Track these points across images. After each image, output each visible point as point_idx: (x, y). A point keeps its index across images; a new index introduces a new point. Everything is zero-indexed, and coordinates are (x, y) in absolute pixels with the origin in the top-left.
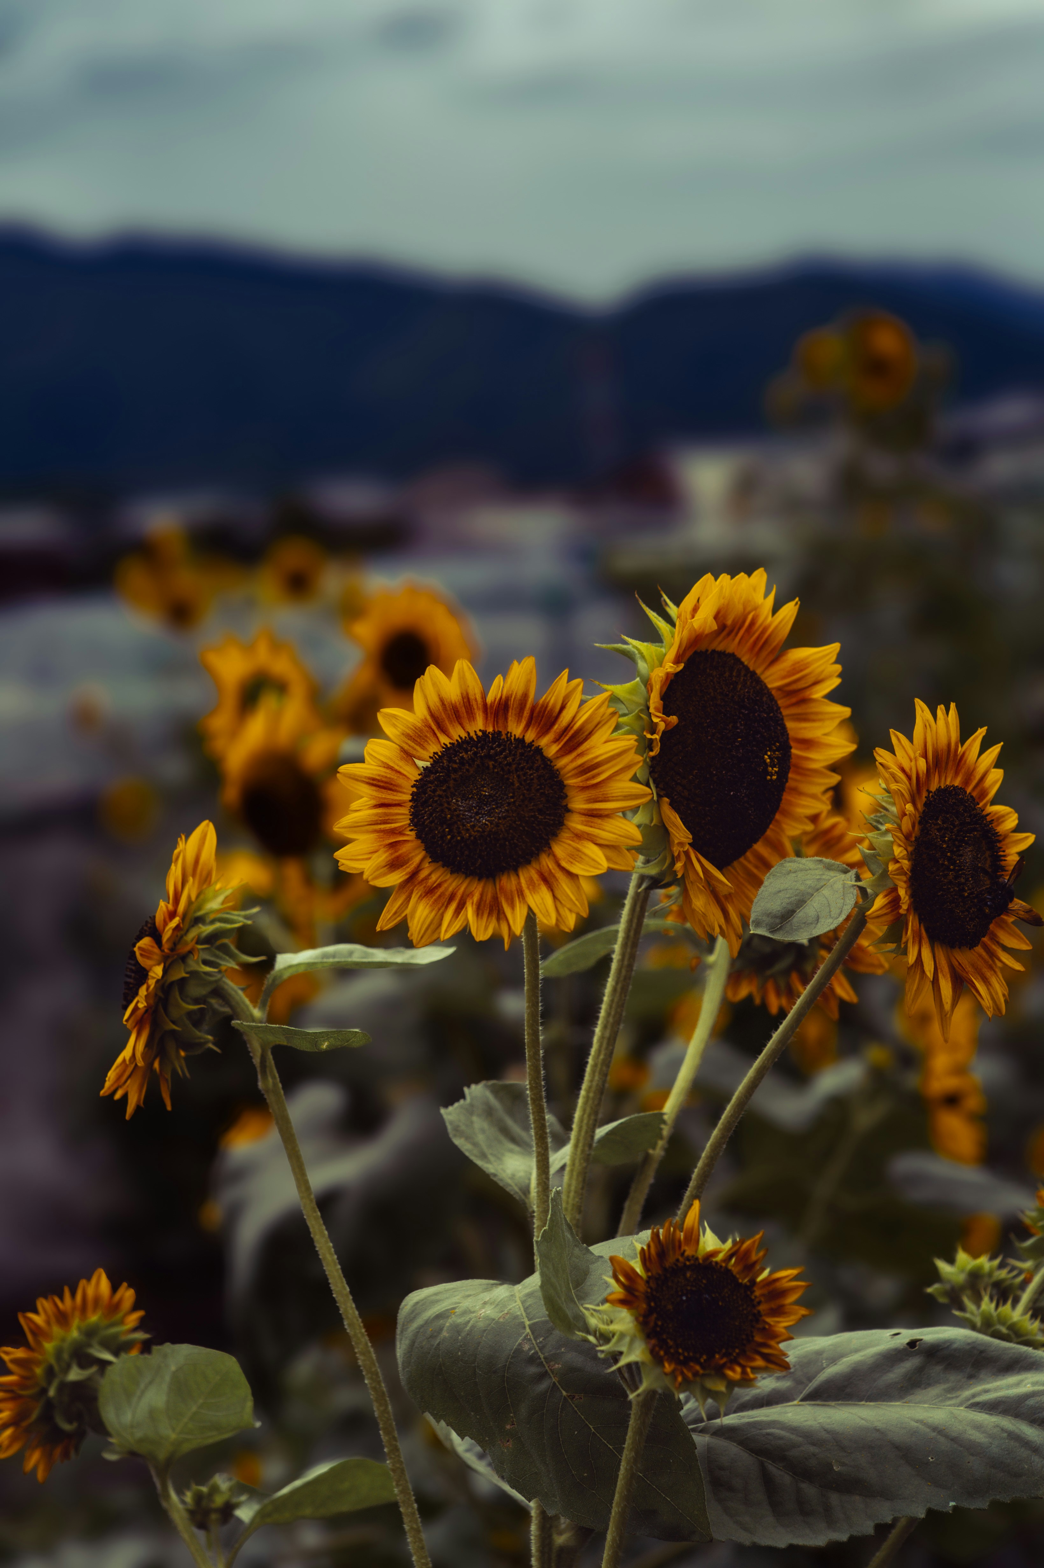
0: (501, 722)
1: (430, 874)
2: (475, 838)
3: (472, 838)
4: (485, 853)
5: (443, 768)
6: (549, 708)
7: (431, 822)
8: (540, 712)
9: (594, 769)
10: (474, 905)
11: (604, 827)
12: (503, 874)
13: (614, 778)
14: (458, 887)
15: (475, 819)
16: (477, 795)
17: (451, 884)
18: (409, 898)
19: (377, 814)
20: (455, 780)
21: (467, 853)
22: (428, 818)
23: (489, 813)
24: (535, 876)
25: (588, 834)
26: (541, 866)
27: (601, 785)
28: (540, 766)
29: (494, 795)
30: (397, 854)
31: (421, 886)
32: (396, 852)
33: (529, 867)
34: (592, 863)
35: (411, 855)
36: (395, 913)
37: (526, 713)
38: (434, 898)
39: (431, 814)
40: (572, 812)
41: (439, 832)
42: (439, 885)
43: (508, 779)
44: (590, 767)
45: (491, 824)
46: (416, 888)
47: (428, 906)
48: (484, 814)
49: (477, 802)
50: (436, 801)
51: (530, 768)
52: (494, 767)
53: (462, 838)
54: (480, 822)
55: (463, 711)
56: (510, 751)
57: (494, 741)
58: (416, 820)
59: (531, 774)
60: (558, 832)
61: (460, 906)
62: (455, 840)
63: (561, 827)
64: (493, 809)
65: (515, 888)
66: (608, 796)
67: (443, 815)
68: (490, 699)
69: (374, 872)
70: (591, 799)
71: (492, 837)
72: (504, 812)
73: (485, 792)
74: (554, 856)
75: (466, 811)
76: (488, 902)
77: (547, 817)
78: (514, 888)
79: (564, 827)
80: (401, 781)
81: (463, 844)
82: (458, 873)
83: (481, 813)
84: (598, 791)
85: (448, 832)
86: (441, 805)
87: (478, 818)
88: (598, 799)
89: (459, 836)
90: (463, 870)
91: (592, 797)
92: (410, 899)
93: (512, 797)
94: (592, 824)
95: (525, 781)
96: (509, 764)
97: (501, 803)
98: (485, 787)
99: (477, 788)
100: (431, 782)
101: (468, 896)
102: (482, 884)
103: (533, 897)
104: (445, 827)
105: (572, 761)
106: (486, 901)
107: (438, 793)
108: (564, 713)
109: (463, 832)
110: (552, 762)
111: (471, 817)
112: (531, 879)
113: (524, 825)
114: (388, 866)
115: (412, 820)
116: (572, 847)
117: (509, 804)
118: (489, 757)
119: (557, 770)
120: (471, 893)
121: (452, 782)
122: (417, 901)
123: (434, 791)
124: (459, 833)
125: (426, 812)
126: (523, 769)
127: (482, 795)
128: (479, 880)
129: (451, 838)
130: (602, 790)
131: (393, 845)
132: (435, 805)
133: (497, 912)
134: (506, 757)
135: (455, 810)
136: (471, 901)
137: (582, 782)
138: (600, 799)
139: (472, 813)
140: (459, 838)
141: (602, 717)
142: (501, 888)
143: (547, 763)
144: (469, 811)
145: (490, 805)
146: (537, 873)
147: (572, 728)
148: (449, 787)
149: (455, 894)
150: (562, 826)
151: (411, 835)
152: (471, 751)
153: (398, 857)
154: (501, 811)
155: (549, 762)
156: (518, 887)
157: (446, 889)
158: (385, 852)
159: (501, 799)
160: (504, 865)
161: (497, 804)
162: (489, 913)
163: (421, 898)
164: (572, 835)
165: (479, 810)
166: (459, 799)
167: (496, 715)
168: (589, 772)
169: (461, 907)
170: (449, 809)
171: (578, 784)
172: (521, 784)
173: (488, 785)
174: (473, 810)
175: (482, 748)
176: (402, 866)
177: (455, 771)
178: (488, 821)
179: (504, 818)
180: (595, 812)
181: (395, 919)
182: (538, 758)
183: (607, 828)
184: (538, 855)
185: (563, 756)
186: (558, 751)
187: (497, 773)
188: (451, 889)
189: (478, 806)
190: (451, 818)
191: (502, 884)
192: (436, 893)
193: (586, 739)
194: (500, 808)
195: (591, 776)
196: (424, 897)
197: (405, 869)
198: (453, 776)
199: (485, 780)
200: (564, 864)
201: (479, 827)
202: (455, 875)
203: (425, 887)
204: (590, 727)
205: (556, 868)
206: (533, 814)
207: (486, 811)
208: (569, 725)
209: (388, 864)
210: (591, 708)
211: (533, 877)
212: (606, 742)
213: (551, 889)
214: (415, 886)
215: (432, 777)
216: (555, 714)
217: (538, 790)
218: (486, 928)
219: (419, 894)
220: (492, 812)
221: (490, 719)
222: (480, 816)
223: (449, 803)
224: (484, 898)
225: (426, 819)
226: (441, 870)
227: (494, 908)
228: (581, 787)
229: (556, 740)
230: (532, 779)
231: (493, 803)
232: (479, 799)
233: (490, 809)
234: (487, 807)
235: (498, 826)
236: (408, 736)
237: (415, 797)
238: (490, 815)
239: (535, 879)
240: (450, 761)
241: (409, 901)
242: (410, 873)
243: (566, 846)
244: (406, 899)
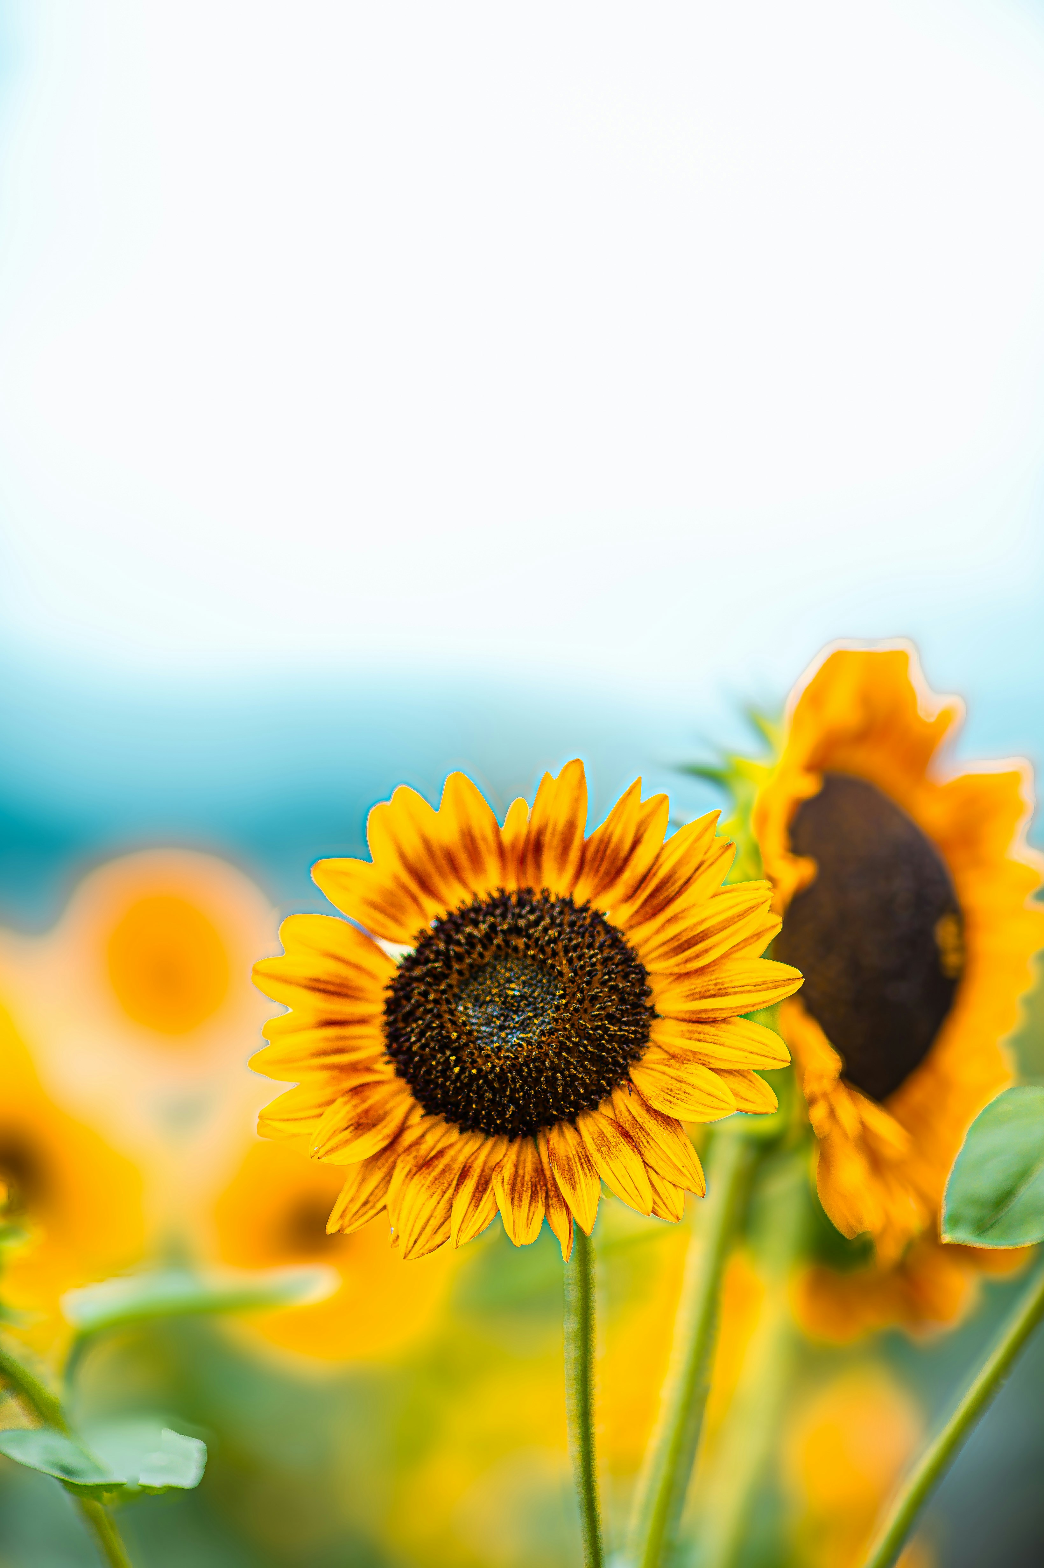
0: (530, 870)
1: (423, 1136)
2: (502, 1069)
3: (498, 1070)
4: (521, 1094)
5: (438, 953)
6: (612, 845)
7: (423, 1047)
8: (597, 851)
9: (697, 943)
10: (505, 1183)
11: (722, 1040)
12: (550, 1129)
13: (733, 956)
14: (475, 1154)
15: (499, 1037)
16: (500, 996)
17: (460, 1150)
18: (389, 1175)
19: (328, 1039)
20: (460, 973)
21: (489, 1095)
22: (418, 1040)
23: (523, 1026)
24: (609, 1131)
25: (694, 1053)
26: (617, 1112)
27: (711, 969)
28: (605, 942)
29: (530, 996)
30: (365, 1106)
31: (408, 1155)
32: (363, 1101)
33: (595, 1114)
34: (709, 1100)
35: (388, 1106)
36: (366, 1203)
37: (574, 855)
38: (434, 1174)
39: (422, 1034)
40: (663, 1018)
41: (438, 1063)
42: (441, 1153)
43: (553, 966)
44: (690, 939)
45: (529, 1043)
46: (400, 1159)
47: (424, 1188)
48: (514, 1028)
49: (501, 1009)
50: (431, 1011)
51: (590, 946)
52: (528, 947)
53: (480, 1070)
54: (508, 1042)
55: (463, 859)
56: (553, 918)
57: (521, 903)
58: (395, 1046)
59: (591, 957)
60: (642, 1053)
61: (480, 1188)
62: (467, 1074)
63: (646, 1045)
64: (529, 1018)
65: (574, 1152)
66: (726, 986)
67: (444, 1033)
68: (507, 837)
69: (328, 1140)
70: (695, 994)
71: (531, 1065)
72: (549, 1023)
73: (513, 990)
74: (639, 1094)
75: (482, 1025)
76: (527, 1178)
77: (623, 1027)
78: (572, 1152)
79: (650, 1044)
80: (363, 982)
81: (481, 1082)
82: (473, 1132)
83: (509, 1027)
84: (707, 979)
85: (455, 1061)
86: (439, 1016)
87: (503, 1034)
88: (708, 993)
89: (474, 1068)
90: (482, 1125)
91: (697, 990)
92: (391, 1177)
93: (562, 997)
94: (701, 1036)
95: (582, 967)
96: (554, 941)
97: (542, 1007)
98: (512, 982)
99: (499, 985)
100: (419, 979)
101: (493, 1169)
102: (515, 1148)
103: (608, 1164)
104: (448, 1053)
105: (658, 931)
106: (524, 1177)
107: (432, 997)
108: (640, 850)
109: (479, 1060)
110: (623, 934)
111: (492, 1034)
112: (602, 1135)
113: (585, 1042)
114: (352, 1128)
115: (389, 1046)
116: (669, 1076)
117: (558, 1008)
118: (515, 930)
119: (633, 949)
120: (498, 1163)
121: (455, 976)
122: (404, 1181)
123: (425, 994)
124: (474, 1062)
125: (412, 1031)
126: (575, 948)
127: (507, 996)
128: (511, 1141)
129: (462, 1071)
130: (713, 977)
131: (357, 1090)
132: (429, 1017)
133: (544, 1194)
134: (545, 930)
135: (464, 1024)
136: (500, 1178)
137: (677, 965)
138: (712, 992)
139: (493, 1028)
140: (474, 1071)
141: (706, 853)
142: (551, 1154)
143: (615, 938)
144: (488, 1024)
145: (523, 1011)
146: (610, 1124)
147: (654, 875)
148: (450, 986)
149: (470, 1167)
150: (647, 1041)
151: (386, 1070)
152: (484, 922)
153: (367, 1112)
154: (543, 1022)
155: (619, 935)
156: (579, 1149)
157: (454, 1159)
158: (346, 1103)
159: (542, 1001)
160: (555, 1113)
161: (535, 1009)
162: (531, 1197)
163: (411, 1175)
164: (666, 1056)
165: (505, 1021)
166: (469, 1005)
167: (522, 861)
168: (690, 947)
169: (482, 1187)
170: (454, 1023)
171: (670, 971)
172: (576, 974)
173: (518, 978)
174: (495, 1022)
175: (504, 916)
176: (374, 1125)
177: (459, 958)
178: (522, 1039)
179: (551, 1032)
180: (704, 1016)
181: (365, 1213)
182: (599, 928)
183: (727, 1042)
184: (609, 1093)
185: (640, 923)
186: (632, 916)
187: (533, 957)
188: (461, 1159)
189: (502, 1015)
190: (459, 1038)
191: (551, 1146)
192: (437, 1166)
193: (679, 893)
194: (542, 1015)
195: (693, 955)
196: (415, 1174)
197: (380, 1130)
198: (456, 967)
199: (511, 970)
200: (656, 1105)
201: (508, 1050)
202: (467, 1135)
203: (415, 1157)
204: (684, 873)
205: (643, 1113)
206: (600, 1023)
207: (517, 1022)
208: (649, 871)
209: (352, 1125)
210: (686, 839)
211: (605, 1131)
212: (714, 896)
213: (637, 1149)
214: (399, 1156)
215: (418, 972)
216: (624, 853)
217: (604, 983)
218: (529, 1221)
219: (407, 1169)
220: (528, 1025)
221: (512, 868)
222: (508, 1031)
223: (452, 1012)
224: (521, 1172)
225: (415, 1043)
226: (444, 1126)
227: (539, 1188)
228: (676, 974)
229: (630, 897)
230: (593, 965)
231: (529, 1009)
232: (504, 1003)
233: (524, 1020)
234: (518, 1016)
235: (541, 1048)
236: (374, 905)
237: (391, 1007)
238: (524, 1029)
239: (609, 1135)
240: (449, 941)
241: (389, 1182)
242: (388, 1136)
243: (658, 1075)
244: (384, 1178)
